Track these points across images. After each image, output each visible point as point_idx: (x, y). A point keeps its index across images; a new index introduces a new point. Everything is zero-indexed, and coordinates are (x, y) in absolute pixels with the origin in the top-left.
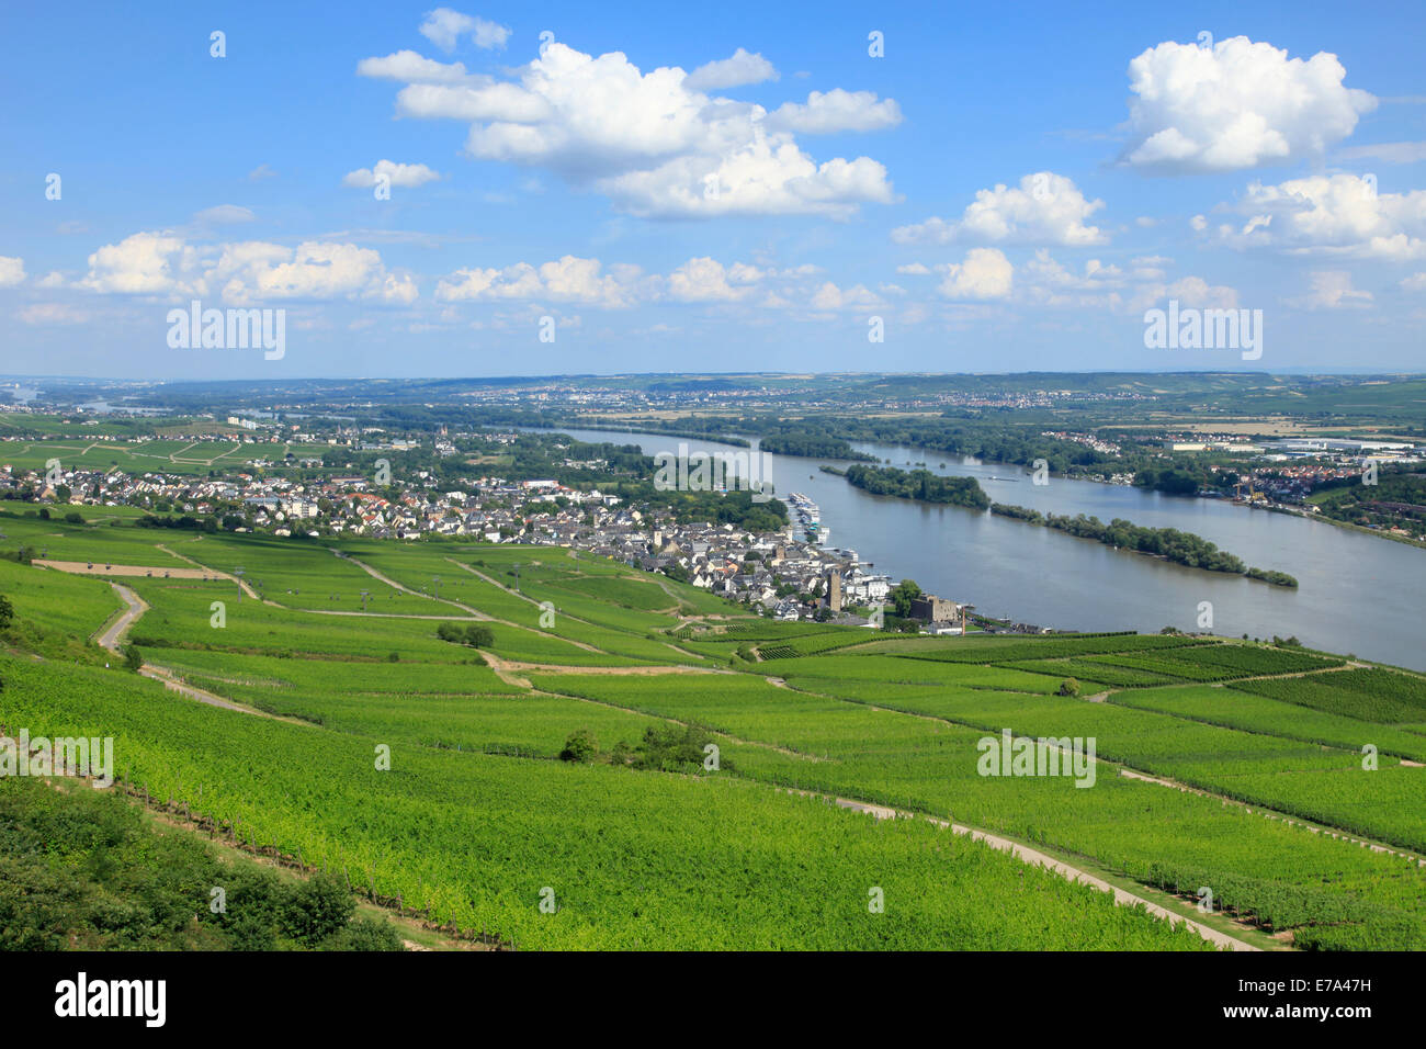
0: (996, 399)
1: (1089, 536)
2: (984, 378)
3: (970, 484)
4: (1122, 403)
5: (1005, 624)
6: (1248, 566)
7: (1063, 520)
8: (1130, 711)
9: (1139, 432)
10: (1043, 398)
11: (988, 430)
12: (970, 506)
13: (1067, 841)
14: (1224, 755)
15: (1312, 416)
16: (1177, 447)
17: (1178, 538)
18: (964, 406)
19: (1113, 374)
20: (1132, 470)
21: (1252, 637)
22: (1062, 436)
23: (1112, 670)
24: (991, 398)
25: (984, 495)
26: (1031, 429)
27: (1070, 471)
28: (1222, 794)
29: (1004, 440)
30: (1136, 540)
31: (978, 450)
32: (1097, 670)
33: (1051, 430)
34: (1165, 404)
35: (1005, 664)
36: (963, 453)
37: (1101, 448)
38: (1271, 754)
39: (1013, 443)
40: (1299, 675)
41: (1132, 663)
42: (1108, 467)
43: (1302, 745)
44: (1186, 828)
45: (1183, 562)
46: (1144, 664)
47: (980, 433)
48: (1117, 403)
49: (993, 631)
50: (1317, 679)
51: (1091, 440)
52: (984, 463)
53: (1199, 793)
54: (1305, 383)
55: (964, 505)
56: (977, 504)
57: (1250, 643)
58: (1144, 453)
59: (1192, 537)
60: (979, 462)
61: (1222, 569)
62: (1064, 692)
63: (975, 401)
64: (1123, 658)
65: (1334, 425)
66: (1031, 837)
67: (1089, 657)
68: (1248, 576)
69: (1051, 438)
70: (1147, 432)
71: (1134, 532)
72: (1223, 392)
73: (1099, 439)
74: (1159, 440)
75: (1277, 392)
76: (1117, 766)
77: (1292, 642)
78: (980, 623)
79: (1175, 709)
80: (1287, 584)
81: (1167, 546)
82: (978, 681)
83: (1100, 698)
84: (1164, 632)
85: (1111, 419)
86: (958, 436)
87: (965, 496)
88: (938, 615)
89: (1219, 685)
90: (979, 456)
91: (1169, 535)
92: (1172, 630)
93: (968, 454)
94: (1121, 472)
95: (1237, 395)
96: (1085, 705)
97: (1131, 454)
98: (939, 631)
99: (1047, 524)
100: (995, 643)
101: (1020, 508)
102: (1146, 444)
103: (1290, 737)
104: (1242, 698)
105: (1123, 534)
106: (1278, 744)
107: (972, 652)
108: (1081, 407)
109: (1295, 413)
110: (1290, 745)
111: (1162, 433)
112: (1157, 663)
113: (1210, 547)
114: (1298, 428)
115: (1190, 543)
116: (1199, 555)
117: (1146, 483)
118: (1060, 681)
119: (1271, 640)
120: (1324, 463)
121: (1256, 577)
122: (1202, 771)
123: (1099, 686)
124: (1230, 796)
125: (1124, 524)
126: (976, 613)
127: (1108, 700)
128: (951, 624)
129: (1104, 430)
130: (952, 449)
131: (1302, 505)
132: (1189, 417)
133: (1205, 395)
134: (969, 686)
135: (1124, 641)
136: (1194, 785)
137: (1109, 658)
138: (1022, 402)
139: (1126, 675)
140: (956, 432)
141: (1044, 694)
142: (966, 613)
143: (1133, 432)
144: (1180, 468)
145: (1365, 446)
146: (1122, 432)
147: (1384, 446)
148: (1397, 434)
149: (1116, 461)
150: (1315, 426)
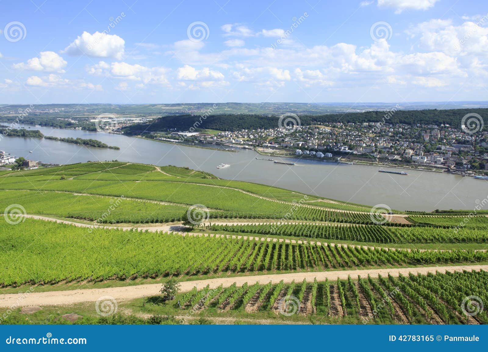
0: (44, 110)
1: (71, 142)
2: (40, 105)
3: (37, 132)
4: (77, 111)
5: (50, 165)
6: (109, 146)
7: (64, 139)
8: (79, 180)
9: (82, 118)
10: (57, 110)
11: (42, 118)
12: (38, 137)
13: (48, 212)
14: (99, 186)
15: (121, 113)
16: (91, 121)
17: (93, 141)
18: (35, 112)
19: (74, 104)
20: (81, 126)
21: (107, 161)
22: (63, 119)
23: (75, 172)
24: (42, 110)
25: (42, 134)
26: (54, 118)
27: (65, 127)
28: (97, 195)
29: (47, 121)
30: (83, 142)
31: (40, 123)
32: (72, 172)
33: (59, 118)
34: (88, 111)
35: (47, 174)
36: (35, 124)
37: (73, 121)
38: (110, 184)
39: (49, 121)
40: (117, 167)
41: (80, 170)
42: (75, 126)
43: (117, 182)
44: (87, 203)
45: (94, 146)
46: (83, 169)
47: (40, 119)
48: (76, 111)
49: (47, 167)
50: (121, 168)
51: (70, 120)
52: (42, 126)
53: (92, 195)
54: (119, 106)
55: (37, 137)
56: (40, 136)
57: (107, 162)
58: (84, 122)
59: (96, 141)
60: (40, 126)
61: (103, 147)
62: (62, 178)
63: (38, 111)
64: (77, 169)
65: (126, 115)
66: (39, 213)
67: (69, 170)
68: (109, 148)
69: (60, 120)
70: (84, 118)
71: (82, 140)
72: (101, 108)
73: (72, 119)
74: (87, 119)
75: (113, 108)
76: (73, 193)
77: (116, 161)
78: (43, 165)
79: (90, 178)
80: (117, 149)
81: (90, 143)
82: (38, 179)
83: (71, 179)
84: (88, 162)
85: (75, 115)
86: (33, 120)
87: (37, 135)
88: (30, 164)
89: (100, 172)
90: (40, 125)
91: (90, 141)
92: (90, 161)
93: (37, 124)
94: (78, 127)
95: (105, 109)
96: (68, 181)
97: (81, 123)
98: (31, 169)
99: (60, 140)
100: (45, 170)
101: (52, 137)
102: (84, 120)
103: (114, 180)
104: (105, 174)
105: (80, 141)
106: (112, 182)
107: (38, 173)
108: (67, 112)
109: (117, 112)
110: (114, 182)
111: (88, 118)
112: (86, 169)
113: (100, 142)
114: (118, 116)
115: (96, 142)
116: (98, 144)
117: (84, 129)
118: (61, 176)
119: (112, 161)
120: (124, 123)
121: (111, 148)
122: (94, 191)
123: (71, 176)
124: (99, 195)
125: (80, 139)
126: (42, 163)
127: (73, 179)
128: (34, 166)
129: (73, 117)
130: (32, 123)
131: (120, 132)
132: (94, 114)
133: (97, 109)
134: (36, 181)
135: (78, 165)
136: (91, 194)
137: (74, 169)
138: (51, 111)
139: (78, 173)
140: (33, 119)
141: (57, 180)
142: (39, 163)
143: (81, 118)
144: (92, 125)
145: (132, 119)
146: (78, 118)
147: (136, 119)
148: (138, 116)
149: (77, 124)
150: (122, 115)
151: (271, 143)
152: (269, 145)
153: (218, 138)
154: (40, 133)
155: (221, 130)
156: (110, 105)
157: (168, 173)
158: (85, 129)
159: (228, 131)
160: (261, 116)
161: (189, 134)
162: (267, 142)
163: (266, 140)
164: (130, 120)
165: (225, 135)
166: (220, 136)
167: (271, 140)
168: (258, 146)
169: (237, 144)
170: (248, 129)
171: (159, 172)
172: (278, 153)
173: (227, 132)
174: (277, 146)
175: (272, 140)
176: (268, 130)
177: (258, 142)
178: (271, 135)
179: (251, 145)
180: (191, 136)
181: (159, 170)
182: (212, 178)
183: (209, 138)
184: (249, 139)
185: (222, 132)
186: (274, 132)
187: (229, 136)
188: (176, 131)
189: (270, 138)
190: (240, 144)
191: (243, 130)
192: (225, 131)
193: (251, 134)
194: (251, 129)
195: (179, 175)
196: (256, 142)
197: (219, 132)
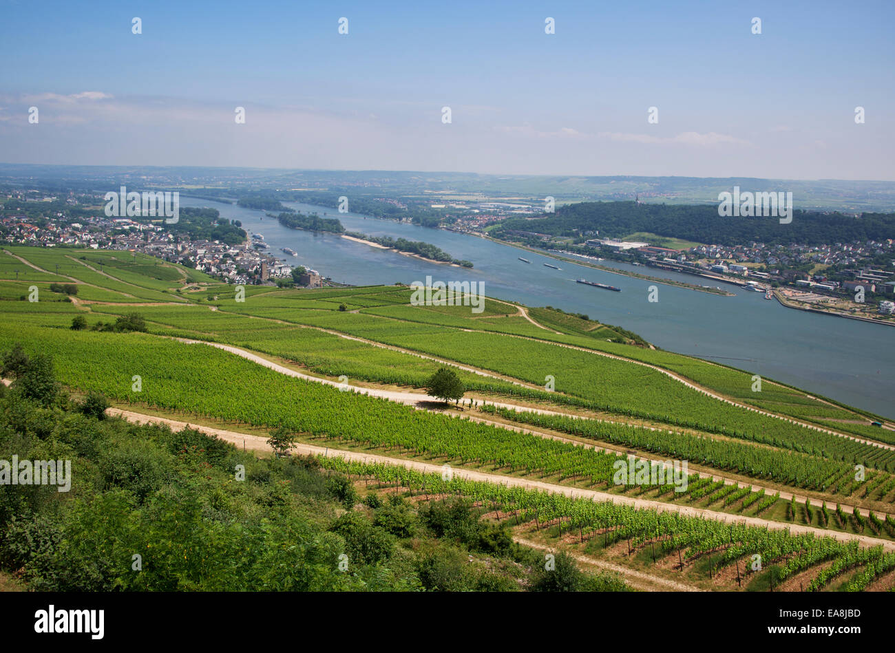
0: (355, 182)
3: (336, 222)
6: (453, 258)
9: (417, 199)
12: (335, 232)
15: (492, 193)
16: (433, 206)
18: (339, 185)
20: (411, 217)
22: (383, 201)
23: (367, 301)
24: (352, 182)
25: (342, 226)
26: (369, 197)
27: (383, 216)
29: (356, 202)
32: (361, 301)
33: (378, 198)
34: (432, 187)
37: (399, 206)
39: (360, 202)
41: (377, 298)
42: (401, 214)
46: (382, 298)
48: (409, 186)
51: (395, 202)
55: (332, 232)
56: (339, 231)
58: (418, 208)
59: (432, 246)
61: (443, 260)
62: (341, 309)
63: (344, 183)
64: (374, 296)
67: (361, 296)
68: (454, 263)
69: (378, 202)
70: (421, 199)
73: (399, 202)
74: (426, 203)
75: (480, 183)
79: (389, 315)
81: (421, 250)
84: (395, 285)
85: (406, 193)
86: (334, 200)
87: (334, 229)
88: (312, 282)
89: (409, 305)
91: (422, 245)
94: (407, 217)
97: (412, 209)
102: (420, 205)
108: (393, 187)
111: (428, 200)
114: (486, 198)
115: (432, 248)
117: (416, 222)
120: (495, 214)
121: (457, 263)
125: (403, 241)
129: (402, 198)
130: (330, 206)
131: (481, 232)
135: (377, 289)
138: (367, 184)
139: (372, 302)
140: (333, 198)
141: (333, 310)
143: (414, 199)
144: (433, 215)
145: (512, 206)
146: (410, 199)
147: (519, 206)
148: (526, 201)
149: (406, 212)
150: (493, 197)
151: (818, 281)
152: (812, 284)
153: (690, 260)
154: (339, 225)
155: (701, 242)
156: (475, 175)
157: (541, 324)
158: (418, 222)
159: (716, 243)
160: (805, 211)
161: (626, 246)
162: (809, 278)
163: (807, 273)
164: (508, 208)
165: (708, 252)
166: (695, 253)
167: (820, 272)
168: (785, 284)
169: (733, 275)
170: (766, 241)
171: (523, 318)
172: (832, 305)
173: (715, 246)
174: (832, 288)
175: (824, 272)
176: (816, 248)
177: (786, 274)
178: (824, 259)
179: (769, 281)
180: (629, 251)
181: (523, 313)
182: (637, 344)
183: (669, 257)
184: (765, 267)
185: (701, 245)
186: (833, 252)
187: (718, 256)
188: (596, 237)
189: (818, 267)
190: (740, 277)
191: (755, 244)
192: (710, 243)
193: (773, 255)
194: (774, 242)
195: (561, 329)
196: (781, 274)
197: (695, 246)
